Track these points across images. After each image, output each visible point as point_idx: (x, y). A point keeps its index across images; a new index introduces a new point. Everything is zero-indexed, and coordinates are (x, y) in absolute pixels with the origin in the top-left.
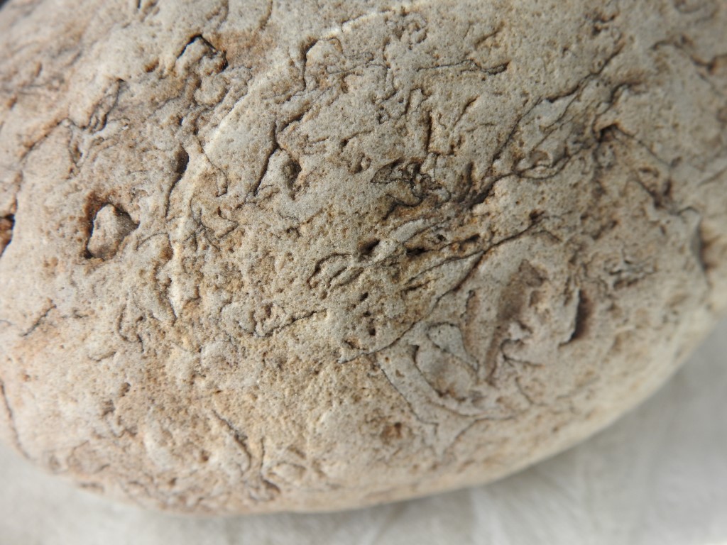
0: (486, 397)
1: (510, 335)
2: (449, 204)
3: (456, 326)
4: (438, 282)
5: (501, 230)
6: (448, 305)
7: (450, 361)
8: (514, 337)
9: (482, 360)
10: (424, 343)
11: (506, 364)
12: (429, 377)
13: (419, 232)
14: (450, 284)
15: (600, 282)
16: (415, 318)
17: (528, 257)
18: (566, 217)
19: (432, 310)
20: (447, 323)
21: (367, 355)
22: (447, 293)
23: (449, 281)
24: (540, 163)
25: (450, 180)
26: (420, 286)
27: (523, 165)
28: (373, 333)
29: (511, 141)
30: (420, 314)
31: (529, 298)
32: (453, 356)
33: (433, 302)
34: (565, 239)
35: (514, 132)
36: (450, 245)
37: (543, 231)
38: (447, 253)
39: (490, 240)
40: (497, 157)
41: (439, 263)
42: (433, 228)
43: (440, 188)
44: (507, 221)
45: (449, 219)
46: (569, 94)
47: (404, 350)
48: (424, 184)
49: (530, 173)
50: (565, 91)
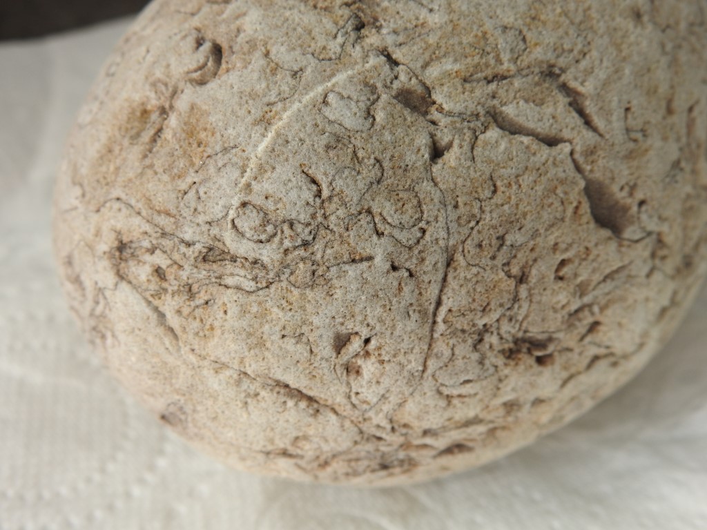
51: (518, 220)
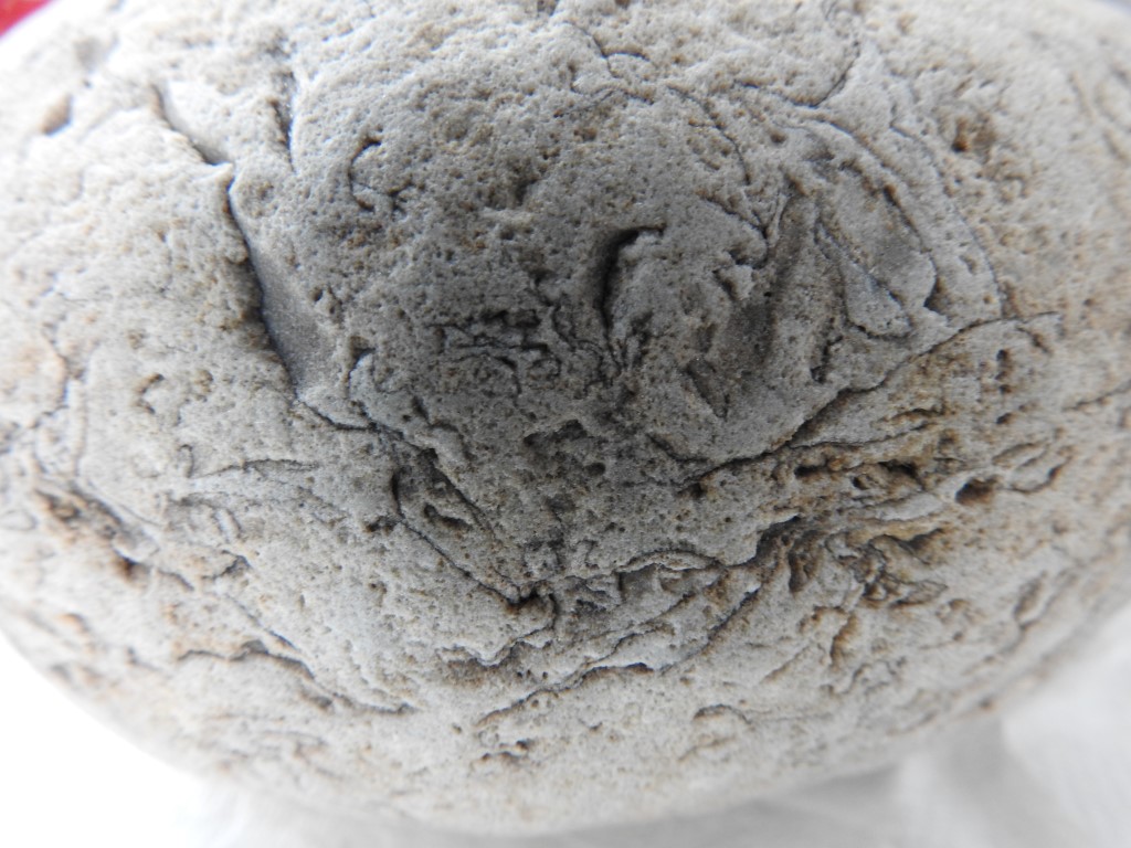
0: (805, 158)
1: (754, 277)
2: (833, 532)
3: (853, 324)
4: (881, 415)
5: (761, 481)
6: (870, 370)
7: (870, 260)
8: (747, 270)
9: (810, 240)
10: (918, 312)
11: (765, 217)
12: (915, 240)
13: (894, 502)
14: (861, 407)
15: (571, 337)
16: (928, 361)
17: (718, 422)
18: (637, 478)
19: (898, 367)
20: (870, 335)
21: (1016, 318)
22: (865, 391)
23: (862, 413)
24: (678, 576)
25: (829, 571)
26: (908, 414)
27: (708, 578)
28: (1003, 355)
29: (724, 617)
30: (919, 366)
31: (715, 342)
32: (866, 268)
33: (893, 382)
34: (640, 437)
35: (716, 629)
36: (845, 470)
37: (683, 461)
38: (855, 460)
39: (779, 464)
40: (751, 598)
41: (872, 446)
42: (871, 503)
43: (841, 557)
44: (750, 494)
45: (840, 511)
46: (605, 669)
47: (956, 309)
48: (865, 567)
49: (696, 564)
50: (613, 676)
51: (81, 254)
